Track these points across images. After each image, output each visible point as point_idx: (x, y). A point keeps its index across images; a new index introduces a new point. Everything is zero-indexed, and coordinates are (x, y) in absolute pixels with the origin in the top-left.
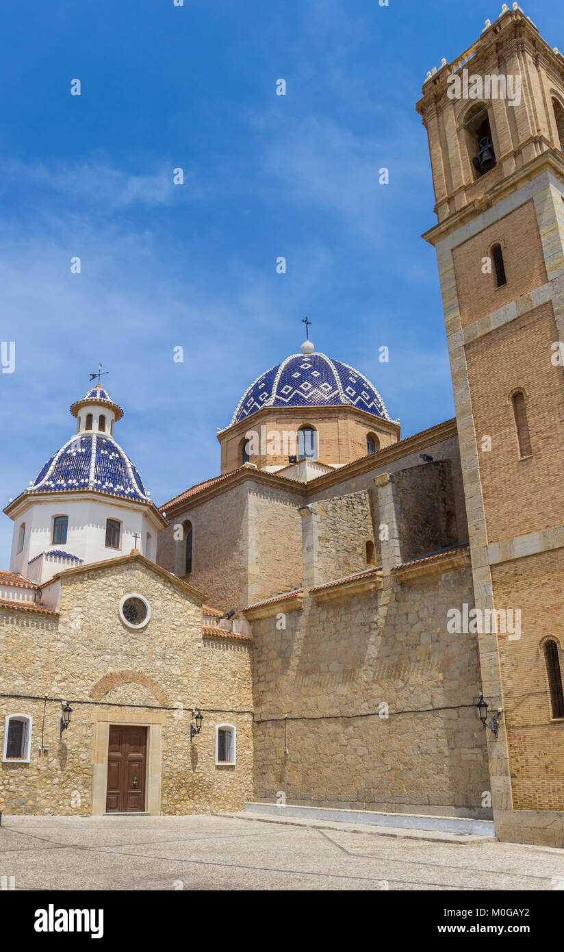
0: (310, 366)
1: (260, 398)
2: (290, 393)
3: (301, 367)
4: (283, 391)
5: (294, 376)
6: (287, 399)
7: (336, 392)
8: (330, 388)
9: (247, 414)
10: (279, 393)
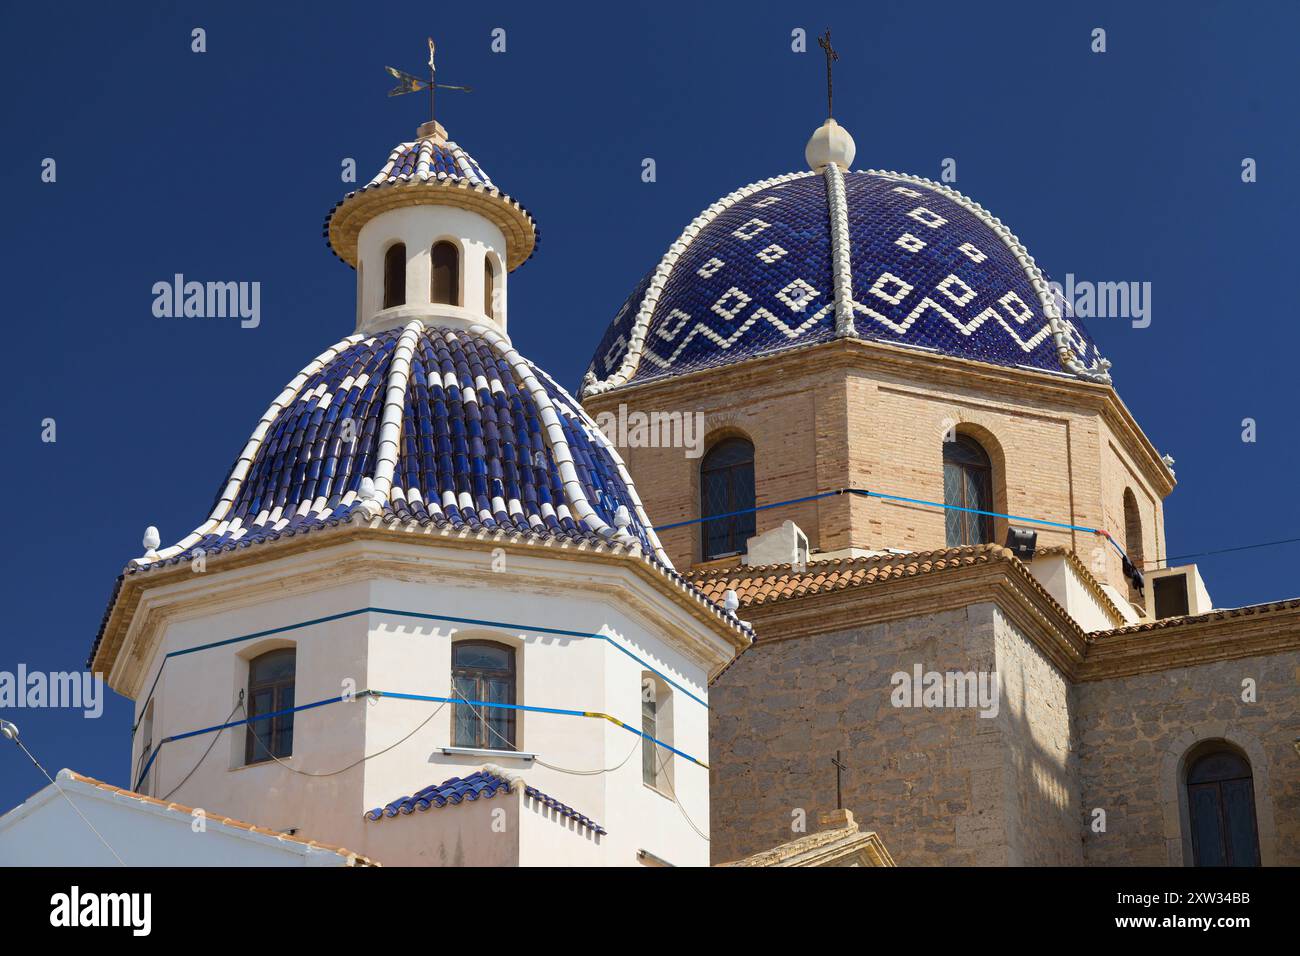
0: (940, 221)
1: (781, 296)
2: (909, 304)
3: (915, 214)
4: (876, 290)
5: (902, 242)
6: (899, 321)
7: (1045, 332)
8: (1028, 314)
9: (725, 344)
10: (861, 294)
